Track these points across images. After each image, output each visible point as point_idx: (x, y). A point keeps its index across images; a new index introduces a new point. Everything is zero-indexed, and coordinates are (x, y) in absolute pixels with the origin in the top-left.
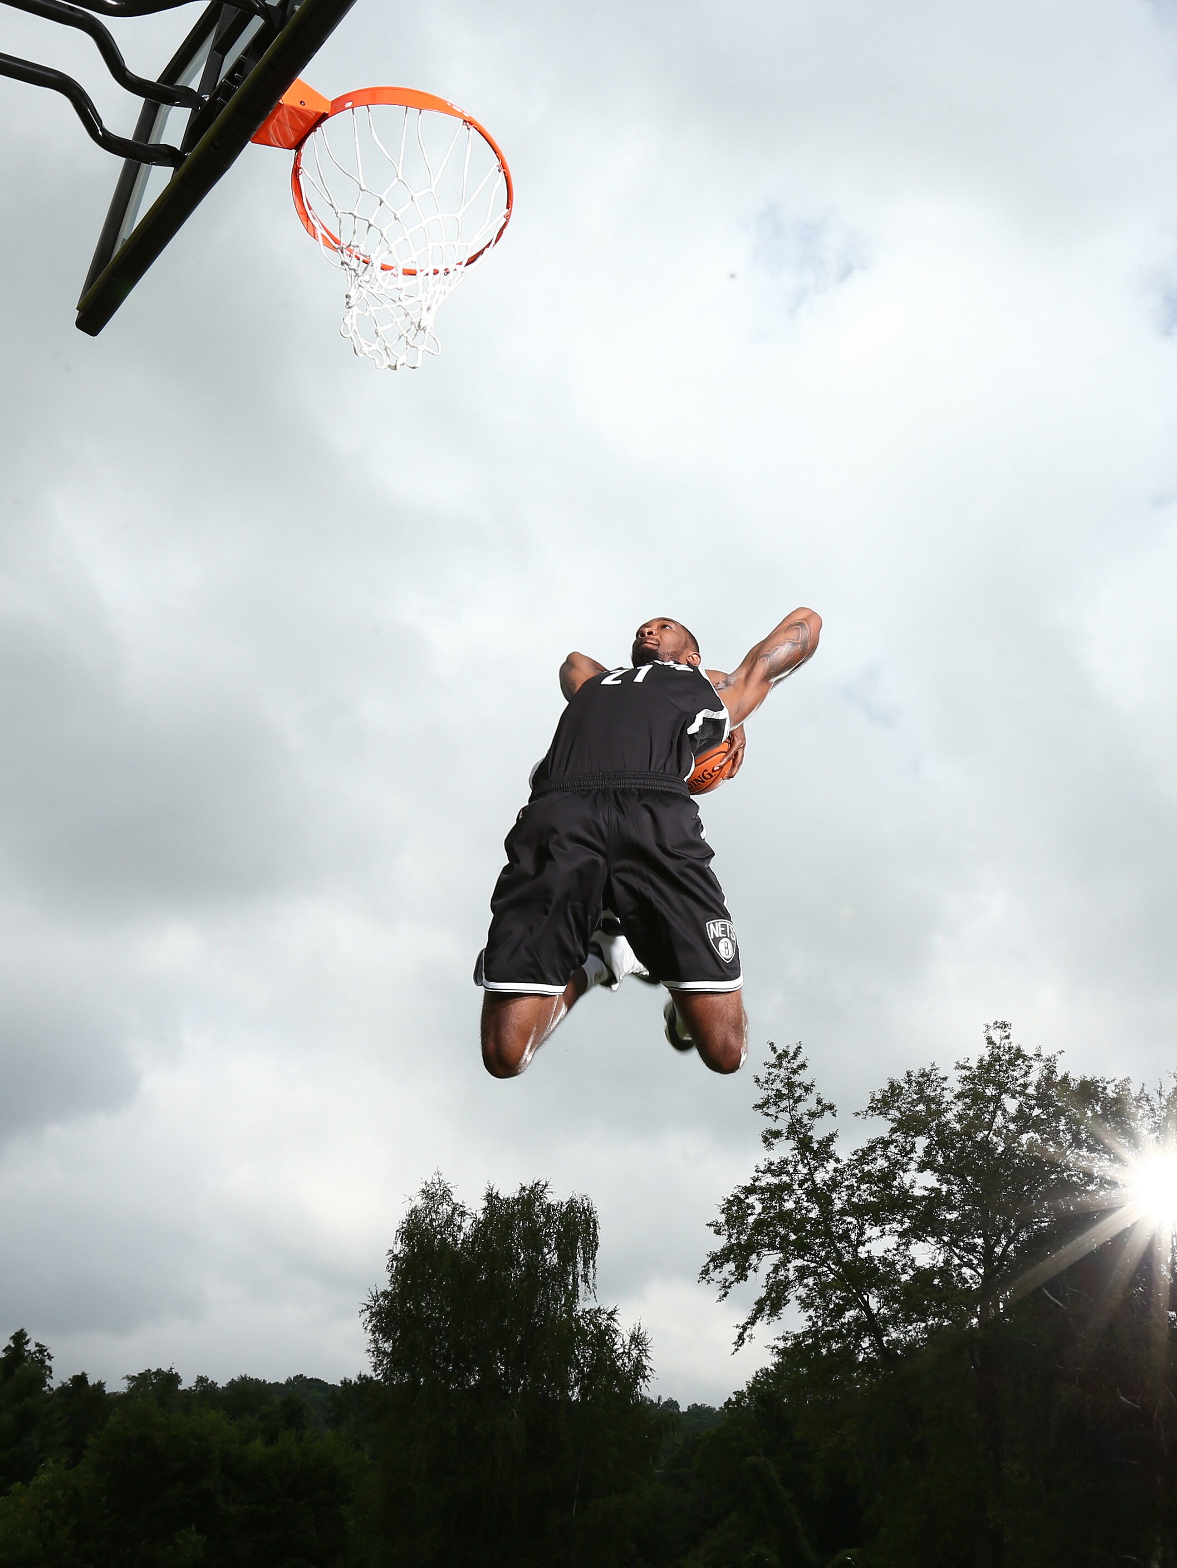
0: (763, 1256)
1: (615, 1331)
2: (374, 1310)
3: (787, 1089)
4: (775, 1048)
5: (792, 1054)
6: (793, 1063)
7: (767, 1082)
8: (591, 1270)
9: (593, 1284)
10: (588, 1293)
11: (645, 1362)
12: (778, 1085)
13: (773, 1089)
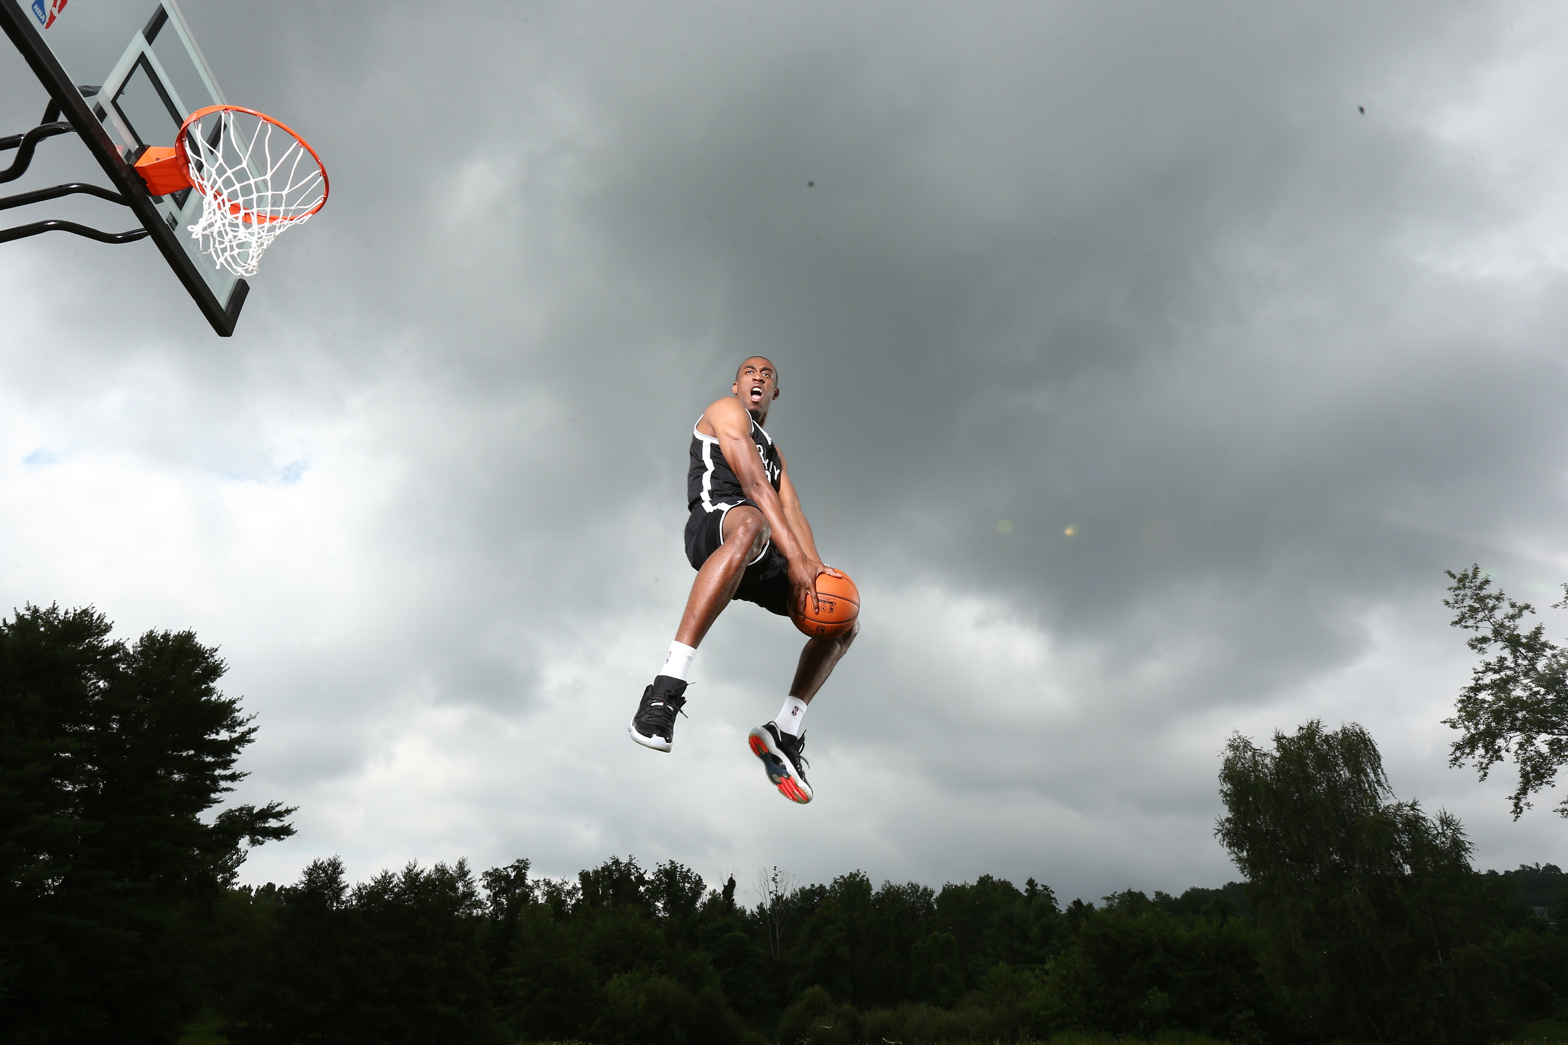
0: (1510, 739)
1: (1424, 819)
2: (1223, 832)
3: (1477, 603)
4: (1453, 575)
5: (1471, 575)
6: (1476, 582)
7: (1456, 602)
8: (1381, 776)
9: (1388, 786)
10: (1386, 793)
11: (1462, 838)
12: (1469, 602)
13: (1465, 607)
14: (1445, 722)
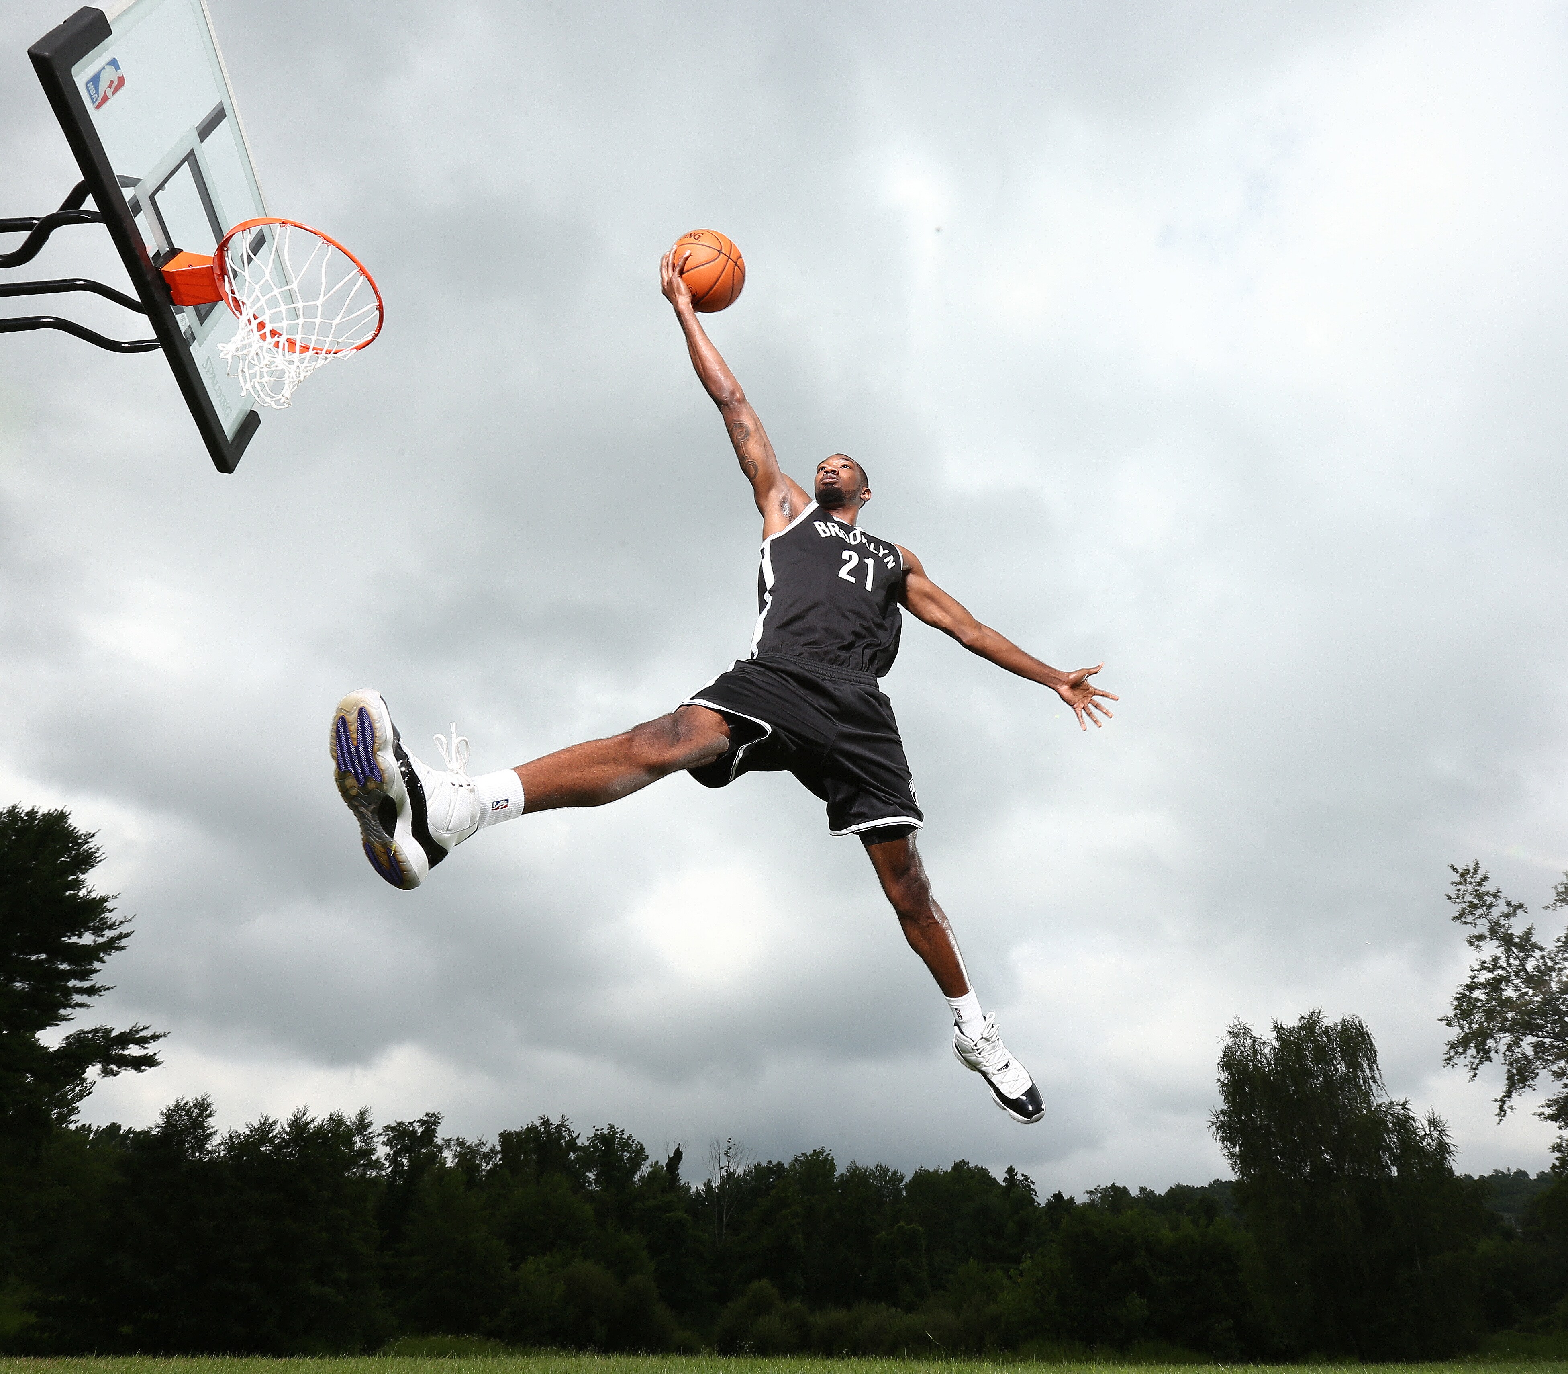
0: (1500, 1040)
1: (1413, 1119)
2: (1218, 1125)
3: (1477, 899)
4: (1456, 869)
5: (1472, 871)
6: (1476, 877)
7: (1458, 897)
8: (1376, 1072)
9: (1382, 1083)
10: (1379, 1090)
11: (1447, 1140)
12: (1469, 898)
13: (1465, 902)
14: (1441, 1020)
